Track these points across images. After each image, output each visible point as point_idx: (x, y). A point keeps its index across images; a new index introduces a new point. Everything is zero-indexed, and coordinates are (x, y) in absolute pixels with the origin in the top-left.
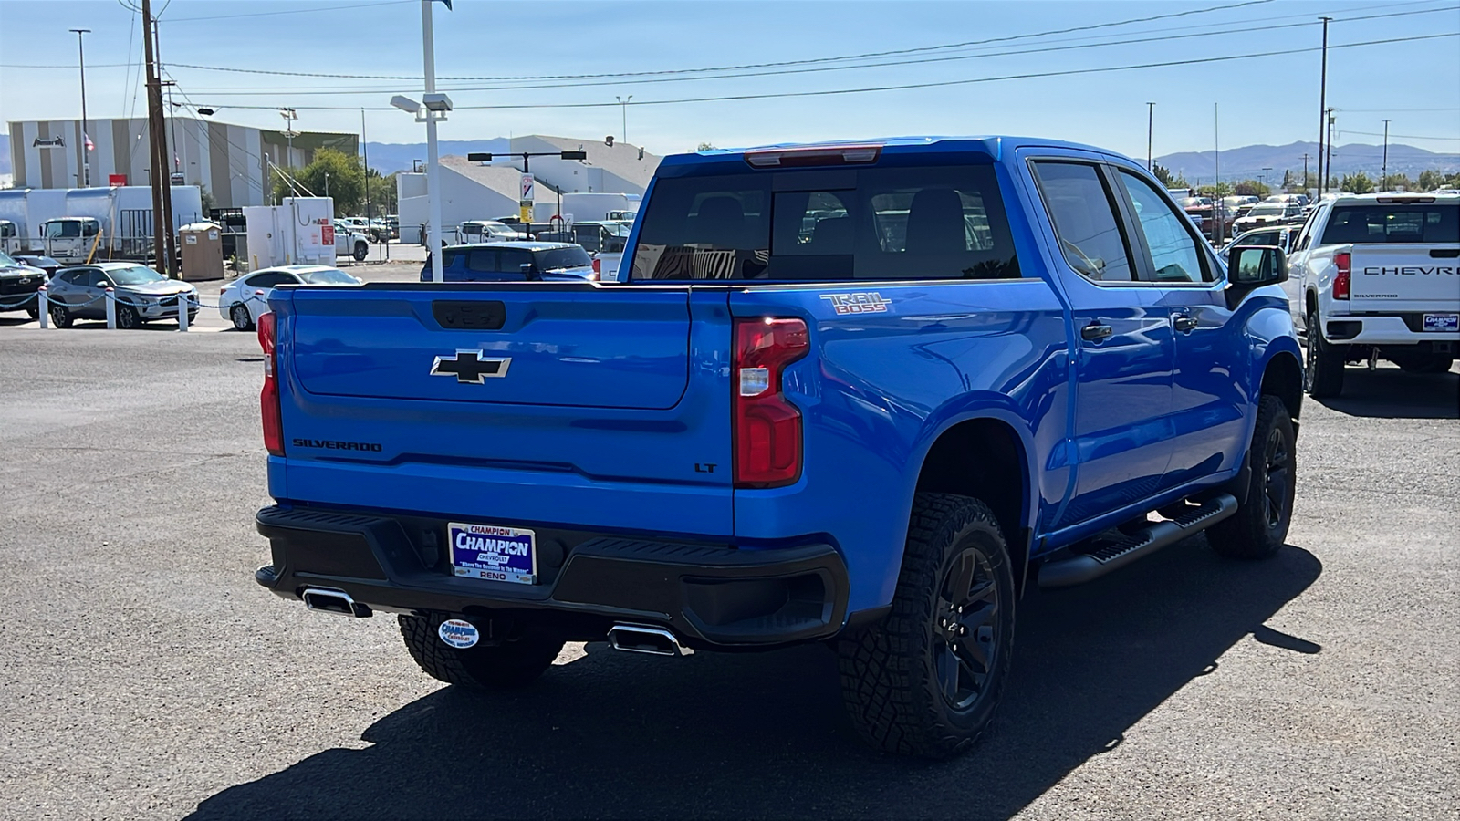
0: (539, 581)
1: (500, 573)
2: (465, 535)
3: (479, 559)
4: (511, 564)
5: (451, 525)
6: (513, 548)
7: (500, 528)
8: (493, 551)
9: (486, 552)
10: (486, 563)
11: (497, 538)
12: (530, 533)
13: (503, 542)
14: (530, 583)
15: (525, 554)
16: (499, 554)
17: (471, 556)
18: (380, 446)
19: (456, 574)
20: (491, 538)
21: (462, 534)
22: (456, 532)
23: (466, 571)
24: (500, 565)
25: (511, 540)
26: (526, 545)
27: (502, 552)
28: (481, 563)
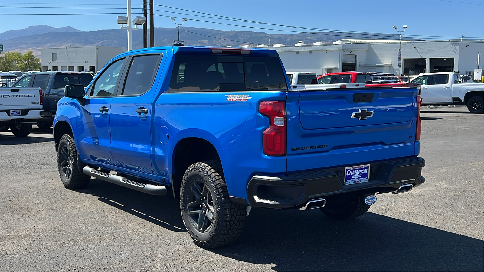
0: (370, 180)
1: (359, 180)
2: (349, 170)
3: (352, 178)
4: (361, 177)
5: (346, 168)
6: (363, 171)
7: (361, 166)
8: (357, 174)
9: (355, 175)
10: (354, 178)
11: (358, 169)
12: (369, 165)
13: (360, 170)
14: (368, 181)
15: (366, 173)
16: (359, 174)
17: (350, 177)
18: (327, 145)
19: (346, 184)
20: (357, 170)
21: (348, 171)
22: (347, 170)
23: (349, 183)
24: (359, 178)
25: (362, 169)
26: (367, 169)
27: (360, 174)
28: (353, 179)
